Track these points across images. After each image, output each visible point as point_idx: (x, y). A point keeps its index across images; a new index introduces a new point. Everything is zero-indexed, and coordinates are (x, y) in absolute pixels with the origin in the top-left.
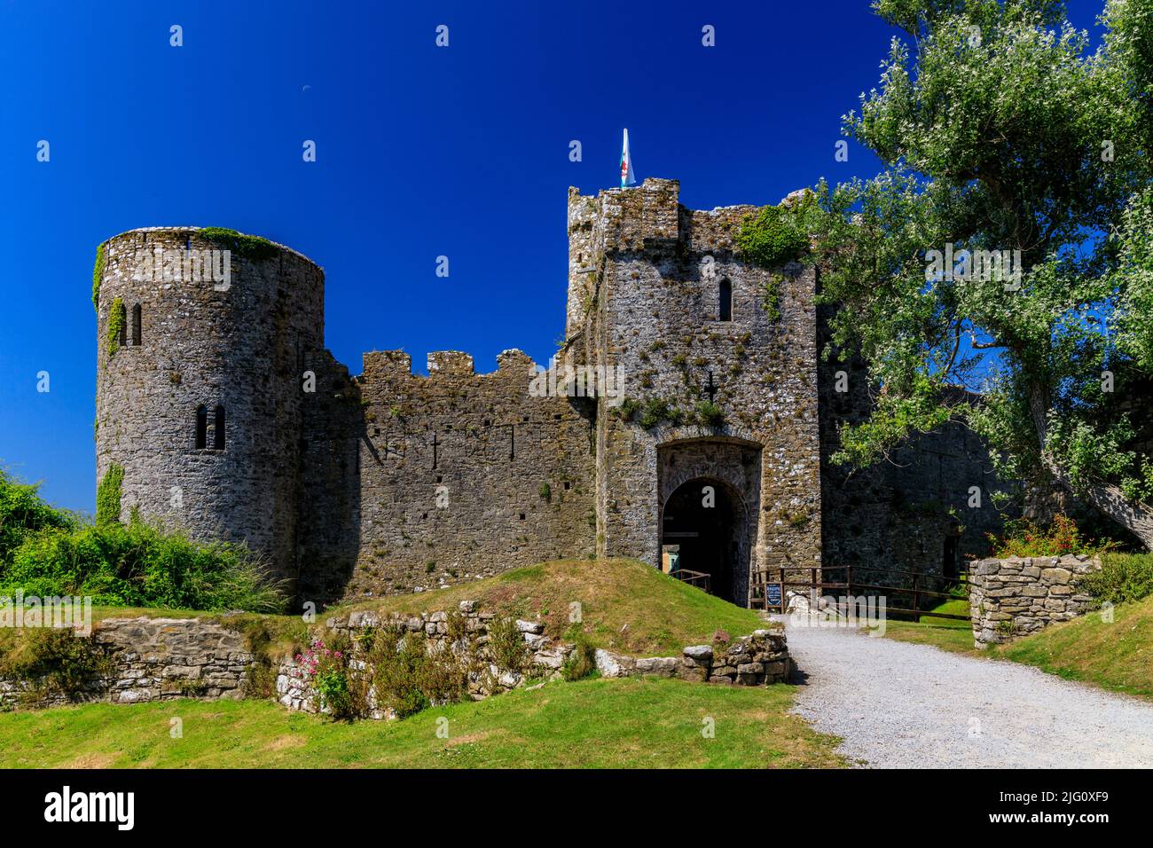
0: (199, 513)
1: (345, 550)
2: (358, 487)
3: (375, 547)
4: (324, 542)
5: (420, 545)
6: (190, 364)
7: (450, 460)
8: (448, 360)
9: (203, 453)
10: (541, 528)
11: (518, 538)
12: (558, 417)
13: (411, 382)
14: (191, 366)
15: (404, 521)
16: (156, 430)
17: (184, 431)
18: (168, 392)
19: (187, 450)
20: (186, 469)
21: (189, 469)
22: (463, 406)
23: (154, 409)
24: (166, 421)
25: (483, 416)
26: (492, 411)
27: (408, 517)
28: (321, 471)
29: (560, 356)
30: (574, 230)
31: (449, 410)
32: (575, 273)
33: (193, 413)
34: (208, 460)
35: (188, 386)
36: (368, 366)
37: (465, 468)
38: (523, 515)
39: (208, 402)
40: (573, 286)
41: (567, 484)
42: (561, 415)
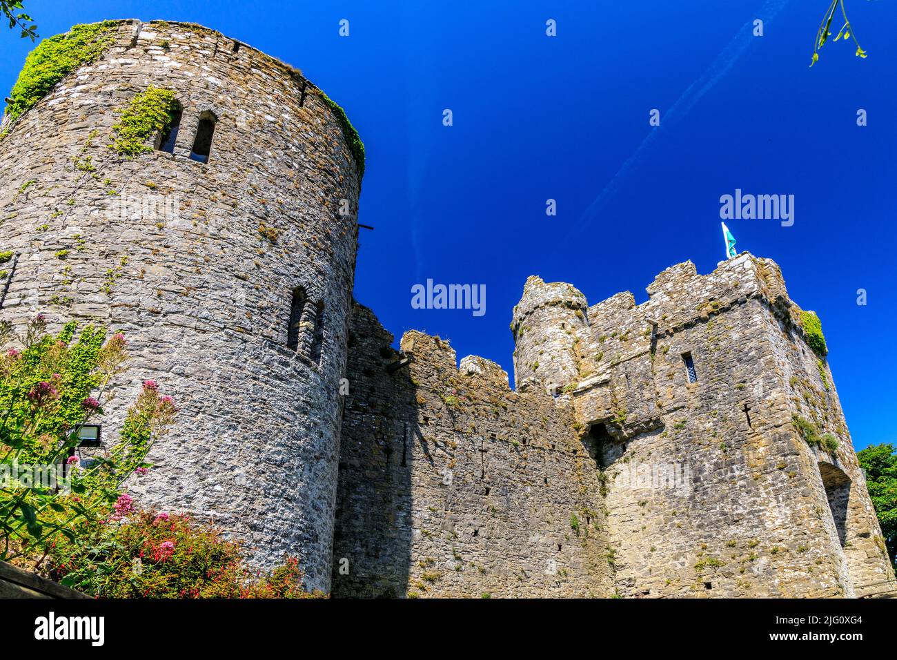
0: (279, 453)
1: (388, 568)
2: (408, 484)
3: (423, 567)
4: (361, 553)
5: (472, 570)
6: (292, 226)
7: (497, 471)
8: (488, 368)
9: (297, 358)
10: (575, 563)
11: (559, 572)
12: (575, 452)
13: (458, 377)
14: (294, 230)
15: (456, 537)
16: (222, 293)
17: (273, 312)
18: (252, 246)
19: (276, 343)
20: (269, 371)
21: (273, 374)
22: (504, 418)
23: (223, 260)
24: (243, 285)
25: (521, 434)
26: (527, 430)
27: (459, 532)
28: (359, 451)
29: (570, 398)
30: (551, 305)
31: (493, 419)
32: (561, 337)
33: (289, 293)
34: (302, 371)
35: (286, 253)
36: (417, 345)
37: (510, 484)
38: (560, 547)
39: (310, 288)
40: (561, 346)
41: (588, 519)
42: (577, 451)
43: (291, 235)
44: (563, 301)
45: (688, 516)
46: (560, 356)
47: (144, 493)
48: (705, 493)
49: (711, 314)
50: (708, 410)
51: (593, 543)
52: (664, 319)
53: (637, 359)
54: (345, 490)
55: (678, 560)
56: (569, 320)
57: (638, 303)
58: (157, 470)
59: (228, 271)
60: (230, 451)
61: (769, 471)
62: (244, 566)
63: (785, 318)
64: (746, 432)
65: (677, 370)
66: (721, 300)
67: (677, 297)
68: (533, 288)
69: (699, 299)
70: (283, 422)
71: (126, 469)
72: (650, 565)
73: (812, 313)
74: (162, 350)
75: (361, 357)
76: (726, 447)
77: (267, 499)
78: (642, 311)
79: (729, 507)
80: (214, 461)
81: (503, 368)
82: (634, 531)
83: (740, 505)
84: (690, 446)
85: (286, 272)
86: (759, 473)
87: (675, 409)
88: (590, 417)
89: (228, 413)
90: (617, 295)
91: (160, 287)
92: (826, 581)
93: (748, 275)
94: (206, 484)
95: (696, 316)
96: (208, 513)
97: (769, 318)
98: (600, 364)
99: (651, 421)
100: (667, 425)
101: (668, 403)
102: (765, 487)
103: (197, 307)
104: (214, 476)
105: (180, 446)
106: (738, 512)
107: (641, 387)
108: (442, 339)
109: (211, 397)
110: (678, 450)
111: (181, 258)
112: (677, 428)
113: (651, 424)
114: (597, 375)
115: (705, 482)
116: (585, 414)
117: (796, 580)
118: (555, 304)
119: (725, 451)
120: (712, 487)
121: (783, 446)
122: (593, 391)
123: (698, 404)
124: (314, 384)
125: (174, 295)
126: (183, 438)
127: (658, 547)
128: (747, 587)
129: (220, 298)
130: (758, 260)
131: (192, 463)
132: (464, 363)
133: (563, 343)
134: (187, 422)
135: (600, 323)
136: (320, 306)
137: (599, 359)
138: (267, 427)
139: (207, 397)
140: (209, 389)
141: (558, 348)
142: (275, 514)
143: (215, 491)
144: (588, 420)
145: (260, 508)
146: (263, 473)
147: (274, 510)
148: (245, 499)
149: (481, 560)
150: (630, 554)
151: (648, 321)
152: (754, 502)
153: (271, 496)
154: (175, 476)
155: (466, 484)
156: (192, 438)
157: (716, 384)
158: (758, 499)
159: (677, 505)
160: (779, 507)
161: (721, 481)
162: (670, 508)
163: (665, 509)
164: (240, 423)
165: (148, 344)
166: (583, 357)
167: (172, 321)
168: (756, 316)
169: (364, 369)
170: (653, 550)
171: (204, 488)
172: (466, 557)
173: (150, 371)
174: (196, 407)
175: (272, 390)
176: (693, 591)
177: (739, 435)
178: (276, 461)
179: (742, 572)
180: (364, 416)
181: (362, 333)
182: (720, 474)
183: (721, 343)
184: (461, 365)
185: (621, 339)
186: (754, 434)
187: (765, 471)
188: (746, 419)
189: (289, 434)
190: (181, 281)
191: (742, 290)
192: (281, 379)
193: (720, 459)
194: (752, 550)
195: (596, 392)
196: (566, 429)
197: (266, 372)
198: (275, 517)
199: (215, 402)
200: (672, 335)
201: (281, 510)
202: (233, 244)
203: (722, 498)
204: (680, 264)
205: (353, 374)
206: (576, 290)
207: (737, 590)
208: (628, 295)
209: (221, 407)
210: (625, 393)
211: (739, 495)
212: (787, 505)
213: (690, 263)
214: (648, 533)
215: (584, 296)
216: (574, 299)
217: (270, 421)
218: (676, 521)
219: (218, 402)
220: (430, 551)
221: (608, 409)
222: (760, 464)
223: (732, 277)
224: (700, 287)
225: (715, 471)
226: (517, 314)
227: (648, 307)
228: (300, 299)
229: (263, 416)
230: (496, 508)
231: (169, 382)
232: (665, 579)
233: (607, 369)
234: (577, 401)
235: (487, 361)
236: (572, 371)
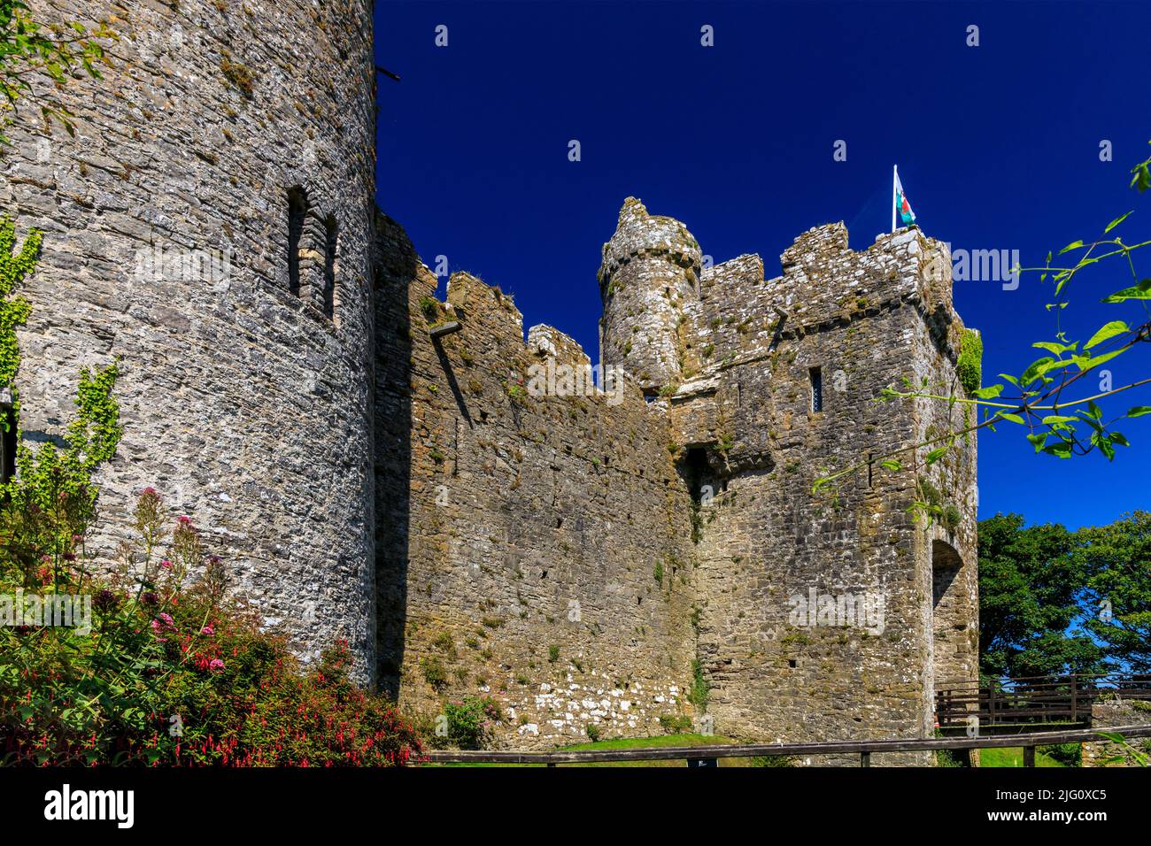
0: (297, 454)
3: (483, 610)
5: (540, 618)
6: (274, 65)
7: (571, 498)
8: (565, 348)
9: (305, 311)
10: (655, 620)
11: (637, 629)
12: (666, 482)
13: (525, 357)
14: (277, 74)
15: (521, 577)
16: (181, 184)
17: (263, 229)
18: (215, 98)
19: (273, 284)
20: (269, 329)
21: (276, 334)
22: (584, 425)
23: (172, 120)
24: (212, 172)
25: (602, 449)
26: (611, 445)
27: (525, 572)
28: (399, 451)
29: (667, 406)
30: (655, 255)
31: (569, 424)
32: (663, 310)
33: (283, 196)
34: (314, 334)
35: (270, 119)
36: (470, 299)
37: (587, 516)
38: (640, 599)
39: (314, 190)
40: (663, 324)
41: (674, 569)
42: (669, 481)
43: (272, 82)
44: (670, 251)
45: (784, 583)
46: (660, 340)
47: (128, 494)
48: (807, 559)
49: (856, 316)
50: (828, 453)
51: (677, 599)
52: (796, 310)
53: (755, 364)
54: (384, 504)
55: (766, 631)
56: (676, 284)
57: (766, 278)
58: (139, 464)
59: (183, 142)
60: (232, 447)
61: (879, 543)
62: (273, 601)
63: (941, 339)
64: (865, 491)
65: (801, 391)
66: (870, 296)
67: (817, 279)
68: (630, 220)
69: (844, 289)
70: (297, 410)
71: (96, 459)
72: (736, 633)
73: (976, 332)
74: (108, 274)
75: (393, 308)
76: (839, 507)
77: (289, 518)
78: (771, 290)
79: (829, 579)
80: (213, 459)
81: (584, 350)
82: (723, 591)
83: (841, 579)
84: (799, 497)
85: (273, 156)
86: (868, 545)
87: (791, 445)
88: (689, 437)
89: (221, 389)
90: (741, 257)
91: (82, 156)
92: (909, 675)
93: (909, 264)
94: (208, 491)
95: (835, 314)
96: (217, 530)
97: (922, 336)
98: (709, 361)
99: (760, 456)
100: (778, 465)
101: (784, 436)
102: (871, 563)
103: (147, 204)
104: (216, 481)
105: (163, 432)
106: (838, 586)
107: (755, 407)
108: (505, 294)
109: (193, 361)
110: (785, 499)
111: (105, 103)
112: (789, 471)
113: (759, 460)
114: (703, 378)
115: (809, 546)
116: (684, 433)
117: (880, 670)
118: (658, 253)
119: (837, 511)
120: (815, 553)
121: (900, 516)
122: (696, 401)
123: (817, 443)
124: (334, 355)
125: (108, 177)
126: (166, 422)
127: (747, 613)
128: (830, 671)
129: (180, 194)
130: (927, 240)
131: (184, 459)
132: (534, 334)
133: (665, 320)
134: (166, 397)
135: (716, 298)
136: (330, 224)
137: (707, 354)
138: (278, 417)
139: (188, 361)
140: (189, 349)
141: (659, 328)
142: (301, 538)
143: (222, 501)
144: (686, 441)
145: (283, 530)
146: (280, 481)
147: (299, 532)
148: (261, 515)
149: (549, 608)
150: (716, 617)
151: (775, 310)
152: (856, 578)
153: (294, 514)
154: (164, 475)
155: (533, 510)
156: (177, 421)
157: (843, 420)
158: (861, 575)
159: (775, 568)
160: (880, 587)
161: (826, 547)
162: (766, 570)
163: (761, 571)
164: (240, 406)
165: (85, 261)
166: (689, 347)
167: (114, 225)
168: (906, 331)
169: (399, 327)
170: (741, 615)
171: (206, 496)
172: (532, 602)
173: (97, 308)
174: (175, 376)
175: (276, 361)
176: (776, 667)
177: (856, 493)
178: (295, 466)
179: (828, 654)
180: (402, 401)
181: (393, 266)
182: (826, 538)
183: (859, 363)
184: (530, 336)
185: (739, 329)
186: (872, 495)
187: (875, 543)
188: (868, 474)
189: (307, 429)
190: (112, 150)
191: (899, 287)
192: (287, 344)
193: (829, 519)
194: (843, 632)
195: (700, 403)
196: (658, 449)
197: (265, 331)
198: (302, 541)
199: (200, 370)
200: (801, 337)
201: (309, 534)
202: (184, 89)
203: (824, 568)
204: (829, 226)
205: (383, 334)
206: (689, 235)
207: (820, 672)
208: (757, 260)
209: (210, 379)
210: (734, 411)
211: (843, 567)
212: (889, 587)
213: (843, 227)
214: (738, 595)
215: (699, 247)
216: (686, 249)
217: (280, 408)
218: (771, 587)
219: (205, 372)
220: (490, 591)
221: (711, 431)
222: (872, 533)
223: (890, 263)
224: (848, 269)
225: (821, 533)
226: (609, 260)
227: (779, 287)
228: (300, 209)
229: (270, 399)
230: (570, 546)
231: (129, 331)
232: (750, 650)
233: (717, 371)
234: (675, 411)
235: (564, 336)
236: (674, 365)
